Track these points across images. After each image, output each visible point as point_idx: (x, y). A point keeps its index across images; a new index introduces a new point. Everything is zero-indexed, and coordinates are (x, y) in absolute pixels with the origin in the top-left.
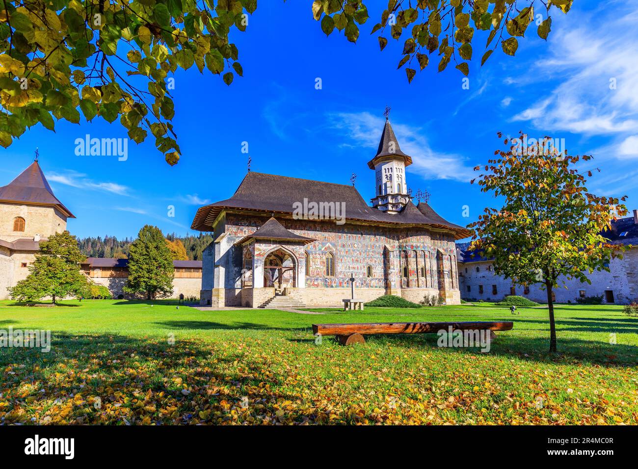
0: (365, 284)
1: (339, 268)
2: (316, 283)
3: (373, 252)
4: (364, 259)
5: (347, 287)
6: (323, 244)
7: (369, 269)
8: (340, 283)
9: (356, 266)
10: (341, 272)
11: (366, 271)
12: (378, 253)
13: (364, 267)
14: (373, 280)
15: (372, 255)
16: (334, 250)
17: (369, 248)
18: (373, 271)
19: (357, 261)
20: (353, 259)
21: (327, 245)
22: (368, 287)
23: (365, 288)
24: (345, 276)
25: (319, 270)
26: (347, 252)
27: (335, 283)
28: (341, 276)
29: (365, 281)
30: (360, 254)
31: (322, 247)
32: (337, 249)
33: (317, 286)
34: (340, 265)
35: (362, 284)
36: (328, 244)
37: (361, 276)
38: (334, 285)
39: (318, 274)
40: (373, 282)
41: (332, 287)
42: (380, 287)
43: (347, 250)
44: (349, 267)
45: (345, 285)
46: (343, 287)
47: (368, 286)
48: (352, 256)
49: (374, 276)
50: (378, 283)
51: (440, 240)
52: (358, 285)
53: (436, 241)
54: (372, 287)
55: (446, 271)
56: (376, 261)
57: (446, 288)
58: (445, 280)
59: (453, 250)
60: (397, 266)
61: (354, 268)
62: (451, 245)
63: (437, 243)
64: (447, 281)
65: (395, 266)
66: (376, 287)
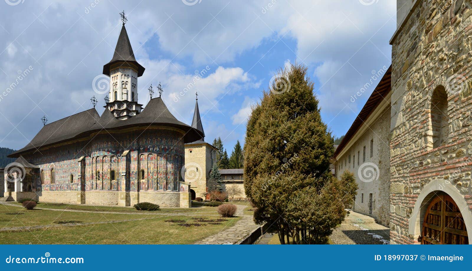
1: (56, 178)
2: (47, 188)
3: (74, 163)
4: (69, 169)
5: (60, 190)
6: (50, 164)
7: (72, 176)
8: (57, 188)
9: (64, 176)
10: (57, 181)
11: (69, 178)
12: (77, 164)
13: (69, 176)
14: (73, 184)
15: (74, 166)
17: (72, 161)
18: (74, 178)
19: (65, 172)
20: (63, 171)
21: (52, 164)
22: (71, 190)
23: (69, 191)
24: (59, 183)
25: (48, 180)
26: (60, 166)
28: (57, 183)
29: (69, 186)
30: (67, 166)
31: (49, 166)
32: (56, 166)
33: (47, 190)
34: (57, 176)
35: (68, 188)
37: (67, 183)
38: (54, 189)
39: (47, 183)
40: (74, 186)
41: (53, 190)
42: (78, 190)
44: (61, 176)
45: (59, 189)
46: (58, 190)
47: (71, 189)
48: (63, 169)
49: (74, 182)
50: (76, 187)
51: (130, 140)
52: (65, 188)
53: (125, 142)
54: (73, 190)
55: (124, 173)
56: (76, 170)
57: (122, 190)
58: (122, 181)
59: (148, 147)
60: (89, 172)
61: (64, 177)
62: (146, 142)
63: (126, 144)
64: (123, 183)
65: (88, 172)
66: (75, 190)
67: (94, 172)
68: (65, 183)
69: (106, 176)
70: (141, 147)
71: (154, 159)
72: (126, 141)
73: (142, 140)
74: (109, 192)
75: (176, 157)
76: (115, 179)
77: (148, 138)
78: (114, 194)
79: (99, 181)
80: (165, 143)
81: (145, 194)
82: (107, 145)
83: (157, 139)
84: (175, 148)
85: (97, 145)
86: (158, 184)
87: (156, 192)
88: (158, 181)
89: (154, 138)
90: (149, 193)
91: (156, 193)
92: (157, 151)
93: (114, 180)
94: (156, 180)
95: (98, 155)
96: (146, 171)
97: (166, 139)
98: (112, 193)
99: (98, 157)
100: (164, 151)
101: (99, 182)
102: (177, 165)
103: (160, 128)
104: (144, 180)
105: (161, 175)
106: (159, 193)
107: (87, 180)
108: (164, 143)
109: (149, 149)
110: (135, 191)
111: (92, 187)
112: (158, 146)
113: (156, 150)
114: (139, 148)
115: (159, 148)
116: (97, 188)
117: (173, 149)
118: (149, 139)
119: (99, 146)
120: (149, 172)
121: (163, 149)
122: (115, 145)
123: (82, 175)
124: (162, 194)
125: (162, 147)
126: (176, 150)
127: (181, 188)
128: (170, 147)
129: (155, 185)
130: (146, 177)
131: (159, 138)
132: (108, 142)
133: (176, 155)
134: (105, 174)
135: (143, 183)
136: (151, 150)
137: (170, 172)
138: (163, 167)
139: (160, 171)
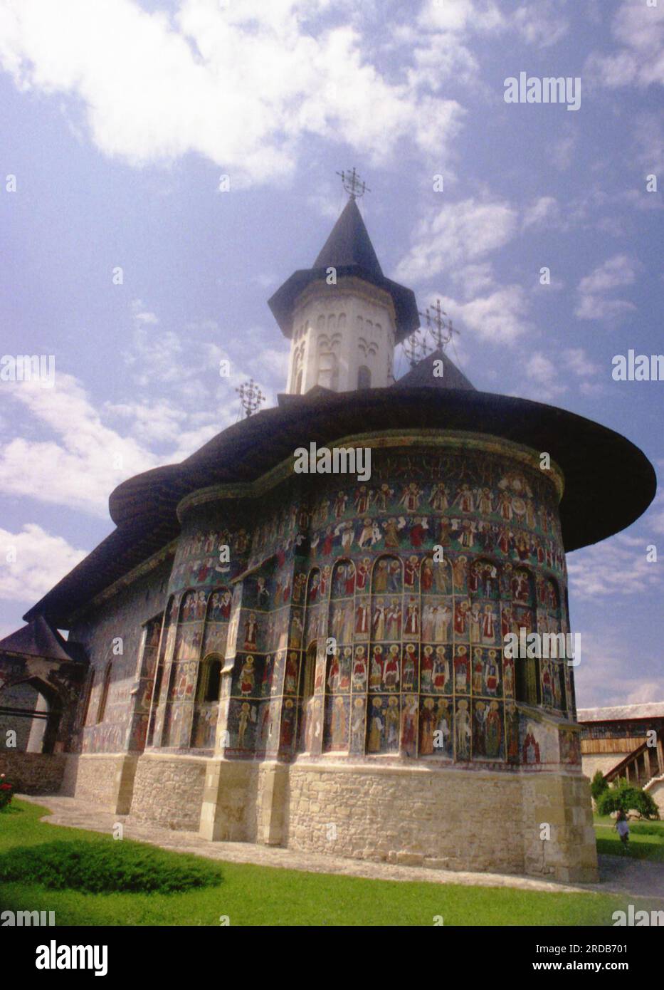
55: (230, 662)
59: (338, 533)
70: (314, 536)
73: (320, 508)
80: (417, 503)
82: (203, 548)
83: (376, 489)
86: (377, 720)
87: (361, 763)
88: (377, 702)
92: (375, 547)
94: (364, 695)
97: (421, 486)
100: (407, 542)
102: (497, 611)
104: (313, 700)
105: (392, 667)
108: (411, 506)
109: (339, 539)
112: (379, 520)
113: (370, 539)
114: (305, 541)
115: (383, 530)
117: (463, 529)
118: (340, 494)
121: (401, 534)
125: (401, 526)
126: (479, 538)
128: (445, 521)
130: (318, 682)
131: (385, 487)
133: (484, 560)
136: (344, 543)
137: (449, 648)
138: (404, 626)
139: (386, 648)
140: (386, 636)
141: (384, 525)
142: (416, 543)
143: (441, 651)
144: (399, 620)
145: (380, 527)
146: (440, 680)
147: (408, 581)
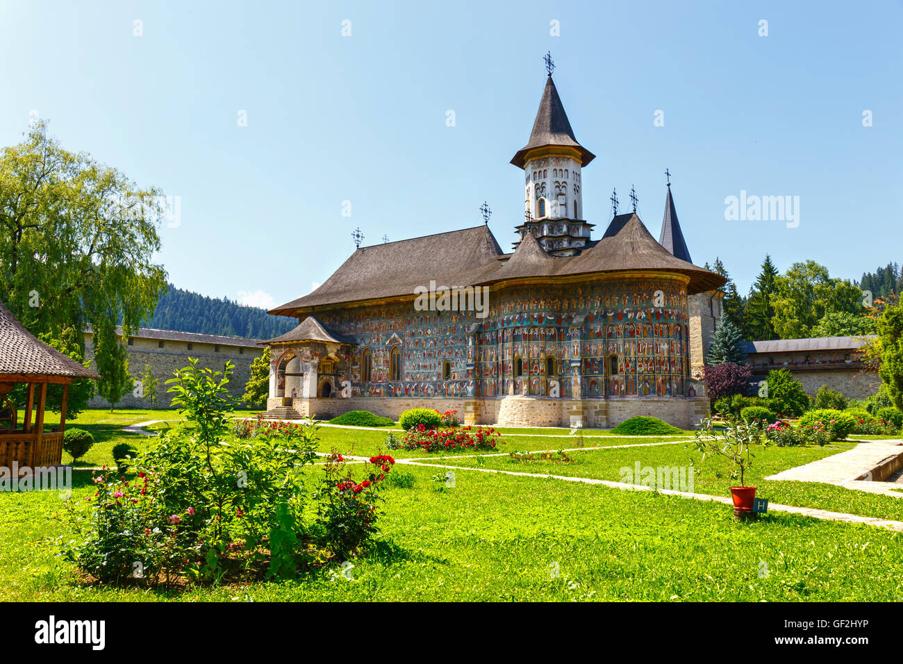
0: (439, 391)
1: (405, 368)
2: (378, 391)
3: (453, 339)
4: (440, 352)
5: (415, 395)
6: (388, 336)
8: (407, 390)
9: (428, 364)
10: (408, 373)
11: (440, 369)
12: (461, 340)
13: (439, 364)
14: (451, 383)
15: (452, 344)
16: (401, 342)
17: (448, 334)
18: (453, 369)
19: (430, 355)
20: (424, 354)
21: (392, 337)
22: (444, 395)
23: (441, 397)
24: (413, 379)
25: (381, 372)
26: (417, 343)
27: (399, 390)
28: (408, 380)
29: (439, 386)
30: (435, 343)
31: (386, 340)
32: (404, 341)
33: (379, 394)
34: (407, 363)
35: (436, 391)
36: (395, 335)
37: (435, 379)
38: (398, 392)
39: (380, 379)
40: (452, 387)
41: (396, 395)
42: (461, 396)
43: (417, 341)
44: (419, 366)
45: (412, 393)
46: (410, 396)
47: (445, 393)
48: (424, 349)
49: (454, 377)
50: (459, 389)
51: (585, 298)
52: (429, 391)
53: (574, 302)
54: (450, 396)
55: (576, 362)
56: (457, 353)
57: (574, 395)
58: (573, 378)
59: (625, 312)
60: (492, 358)
61: (425, 367)
62: (618, 303)
63: (577, 304)
64: (576, 382)
65: (488, 358)
66: (456, 395)
67: (508, 358)
68: (428, 380)
69: (536, 368)
70: (610, 311)
71: (638, 334)
72: (578, 299)
73: (611, 299)
74: (544, 400)
75: (677, 329)
76: (554, 372)
77: (622, 295)
78: (555, 404)
79: (521, 377)
81: (620, 404)
82: (537, 307)
83: (642, 295)
84: (676, 312)
85: (515, 306)
87: (643, 399)
88: (647, 378)
89: (635, 295)
90: (628, 401)
91: (643, 401)
92: (643, 319)
93: (552, 375)
94: (643, 375)
95: (519, 325)
96: (621, 357)
98: (549, 402)
99: (518, 328)
100: (655, 318)
101: (519, 379)
102: (681, 344)
103: (647, 276)
104: (616, 377)
106: (650, 401)
107: (487, 375)
108: (655, 304)
109: (627, 315)
110: (600, 398)
111: (503, 390)
112: (643, 309)
113: (641, 317)
114: (605, 313)
115: (645, 313)
116: (517, 391)
117: (672, 313)
118: (625, 295)
119: (518, 306)
120: (628, 359)
122: (553, 306)
123: (475, 365)
124: (656, 404)
125: (652, 312)
126: (677, 316)
127: (690, 390)
128: (667, 310)
129: (641, 385)
130: (621, 370)
131: (645, 295)
132: (539, 300)
133: (679, 325)
134: (534, 362)
135: (616, 382)
136: (629, 317)
137: (669, 358)
138: (655, 351)
139: (649, 358)
140: (648, 354)
141: (646, 311)
142: (658, 319)
143: (666, 359)
144: (653, 347)
145: (644, 311)
146: (666, 369)
147: (656, 333)
